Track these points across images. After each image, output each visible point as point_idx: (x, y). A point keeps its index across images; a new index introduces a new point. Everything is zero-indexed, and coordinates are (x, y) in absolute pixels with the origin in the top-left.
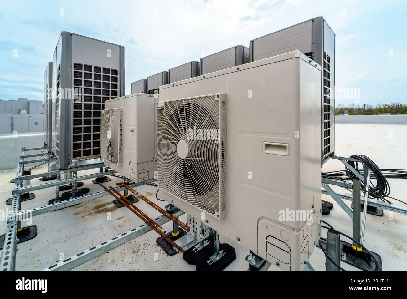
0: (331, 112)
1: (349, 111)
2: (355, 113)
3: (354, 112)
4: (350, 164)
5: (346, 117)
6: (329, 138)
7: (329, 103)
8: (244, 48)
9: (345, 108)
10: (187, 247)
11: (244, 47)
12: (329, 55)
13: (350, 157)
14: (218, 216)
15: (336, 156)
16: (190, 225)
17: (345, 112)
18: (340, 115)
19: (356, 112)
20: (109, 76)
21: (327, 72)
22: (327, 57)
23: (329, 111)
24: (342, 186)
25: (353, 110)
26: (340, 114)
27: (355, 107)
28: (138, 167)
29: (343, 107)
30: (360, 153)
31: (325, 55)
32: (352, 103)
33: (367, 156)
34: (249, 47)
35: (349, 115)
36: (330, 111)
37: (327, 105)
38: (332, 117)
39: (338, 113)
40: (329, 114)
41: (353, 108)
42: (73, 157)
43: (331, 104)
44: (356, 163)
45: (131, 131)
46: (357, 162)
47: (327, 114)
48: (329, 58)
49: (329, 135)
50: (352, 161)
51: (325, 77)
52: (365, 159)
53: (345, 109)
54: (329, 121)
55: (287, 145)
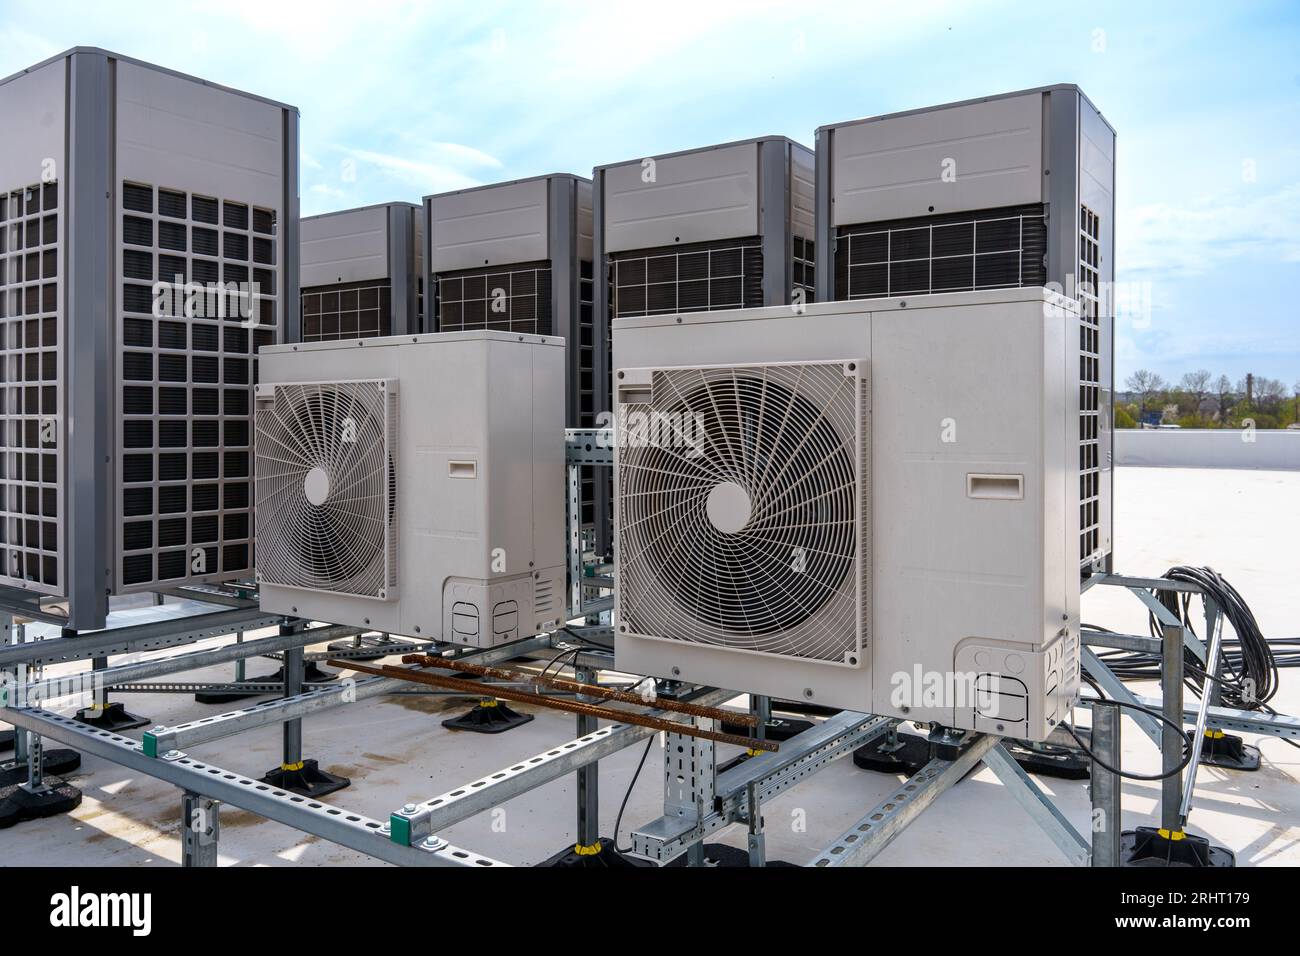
0: (1102, 412)
1: (1181, 410)
2: (1207, 416)
3: (1204, 411)
4: (1163, 603)
5: (1170, 435)
6: (1096, 531)
7: (1096, 380)
8: (793, 147)
9: (1164, 393)
10: (681, 843)
11: (790, 145)
12: (1095, 212)
13: (1163, 577)
14: (853, 661)
15: (1118, 576)
16: (680, 780)
17: (1164, 413)
18: (1142, 427)
19: (1213, 414)
20: (245, 238)
21: (1089, 242)
22: (1090, 218)
23: (1096, 408)
24: (1134, 648)
25: (1202, 405)
26: (1145, 424)
27: (1210, 390)
28: (490, 594)
29: (1158, 389)
30: (1195, 562)
31: (1083, 213)
32: (1194, 369)
33: (1216, 570)
34: (812, 147)
35: (1184, 427)
36: (1100, 406)
37: (1089, 388)
38: (1104, 432)
39: (1132, 415)
40: (1095, 417)
41: (1200, 394)
42: (125, 583)
43: (1103, 384)
44: (1184, 596)
45: (452, 465)
46: (1187, 594)
47: (1089, 417)
48: (1096, 218)
49: (1096, 522)
50: (1169, 591)
51: (1083, 258)
52: (1209, 579)
53: (1167, 398)
54: (1095, 441)
55: (1019, 477)
